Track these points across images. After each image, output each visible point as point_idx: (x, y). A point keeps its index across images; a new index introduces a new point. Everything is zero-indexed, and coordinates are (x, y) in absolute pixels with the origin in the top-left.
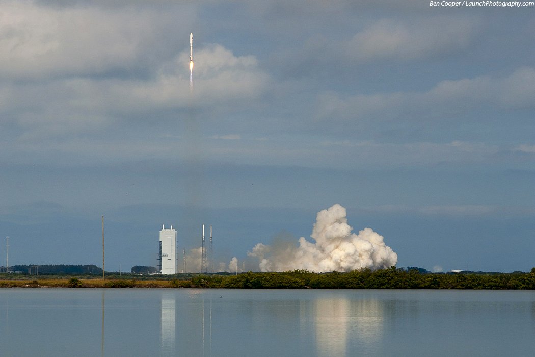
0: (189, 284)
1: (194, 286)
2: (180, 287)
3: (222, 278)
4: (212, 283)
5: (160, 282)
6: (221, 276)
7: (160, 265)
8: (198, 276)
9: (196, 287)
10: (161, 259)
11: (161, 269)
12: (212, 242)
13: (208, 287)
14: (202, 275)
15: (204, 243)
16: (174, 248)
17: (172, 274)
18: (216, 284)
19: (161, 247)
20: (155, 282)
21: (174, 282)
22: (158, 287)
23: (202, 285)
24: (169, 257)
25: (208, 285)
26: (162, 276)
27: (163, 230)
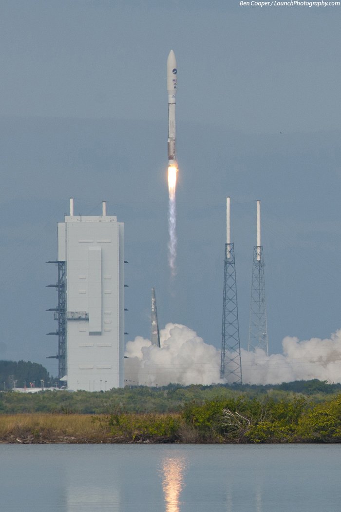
0: (173, 429)
1: (192, 434)
2: (139, 439)
3: (300, 407)
4: (264, 424)
5: (59, 421)
6: (299, 395)
7: (62, 357)
8: (209, 395)
9: (204, 439)
10: (62, 333)
11: (63, 370)
12: (261, 265)
13: (248, 441)
14: (224, 392)
15: (230, 269)
16: (113, 287)
17: (107, 388)
18: (280, 427)
19: (61, 286)
20: (42, 420)
21: (115, 421)
22: (54, 441)
23: (223, 431)
24: (94, 324)
25: (247, 433)
26: (68, 397)
27: (71, 218)
